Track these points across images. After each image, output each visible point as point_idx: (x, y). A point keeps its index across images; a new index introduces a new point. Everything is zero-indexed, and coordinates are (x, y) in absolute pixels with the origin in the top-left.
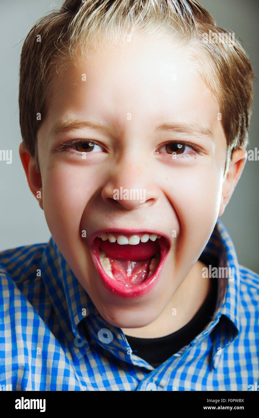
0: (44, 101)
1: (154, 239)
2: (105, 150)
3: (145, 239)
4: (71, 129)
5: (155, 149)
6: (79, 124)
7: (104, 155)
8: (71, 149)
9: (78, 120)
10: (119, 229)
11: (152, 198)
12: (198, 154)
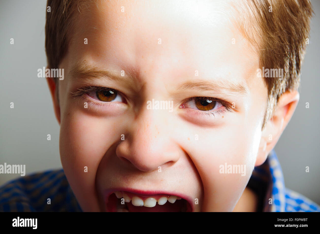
0: (65, 36)
1: (173, 201)
2: (124, 101)
3: (163, 201)
4: (89, 77)
5: (180, 104)
6: (98, 72)
7: (123, 107)
8: (87, 96)
9: (97, 68)
10: (133, 189)
11: (172, 160)
12: (227, 109)
